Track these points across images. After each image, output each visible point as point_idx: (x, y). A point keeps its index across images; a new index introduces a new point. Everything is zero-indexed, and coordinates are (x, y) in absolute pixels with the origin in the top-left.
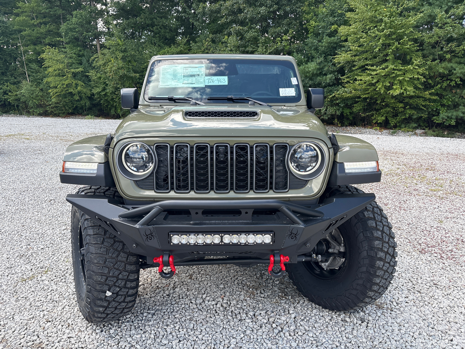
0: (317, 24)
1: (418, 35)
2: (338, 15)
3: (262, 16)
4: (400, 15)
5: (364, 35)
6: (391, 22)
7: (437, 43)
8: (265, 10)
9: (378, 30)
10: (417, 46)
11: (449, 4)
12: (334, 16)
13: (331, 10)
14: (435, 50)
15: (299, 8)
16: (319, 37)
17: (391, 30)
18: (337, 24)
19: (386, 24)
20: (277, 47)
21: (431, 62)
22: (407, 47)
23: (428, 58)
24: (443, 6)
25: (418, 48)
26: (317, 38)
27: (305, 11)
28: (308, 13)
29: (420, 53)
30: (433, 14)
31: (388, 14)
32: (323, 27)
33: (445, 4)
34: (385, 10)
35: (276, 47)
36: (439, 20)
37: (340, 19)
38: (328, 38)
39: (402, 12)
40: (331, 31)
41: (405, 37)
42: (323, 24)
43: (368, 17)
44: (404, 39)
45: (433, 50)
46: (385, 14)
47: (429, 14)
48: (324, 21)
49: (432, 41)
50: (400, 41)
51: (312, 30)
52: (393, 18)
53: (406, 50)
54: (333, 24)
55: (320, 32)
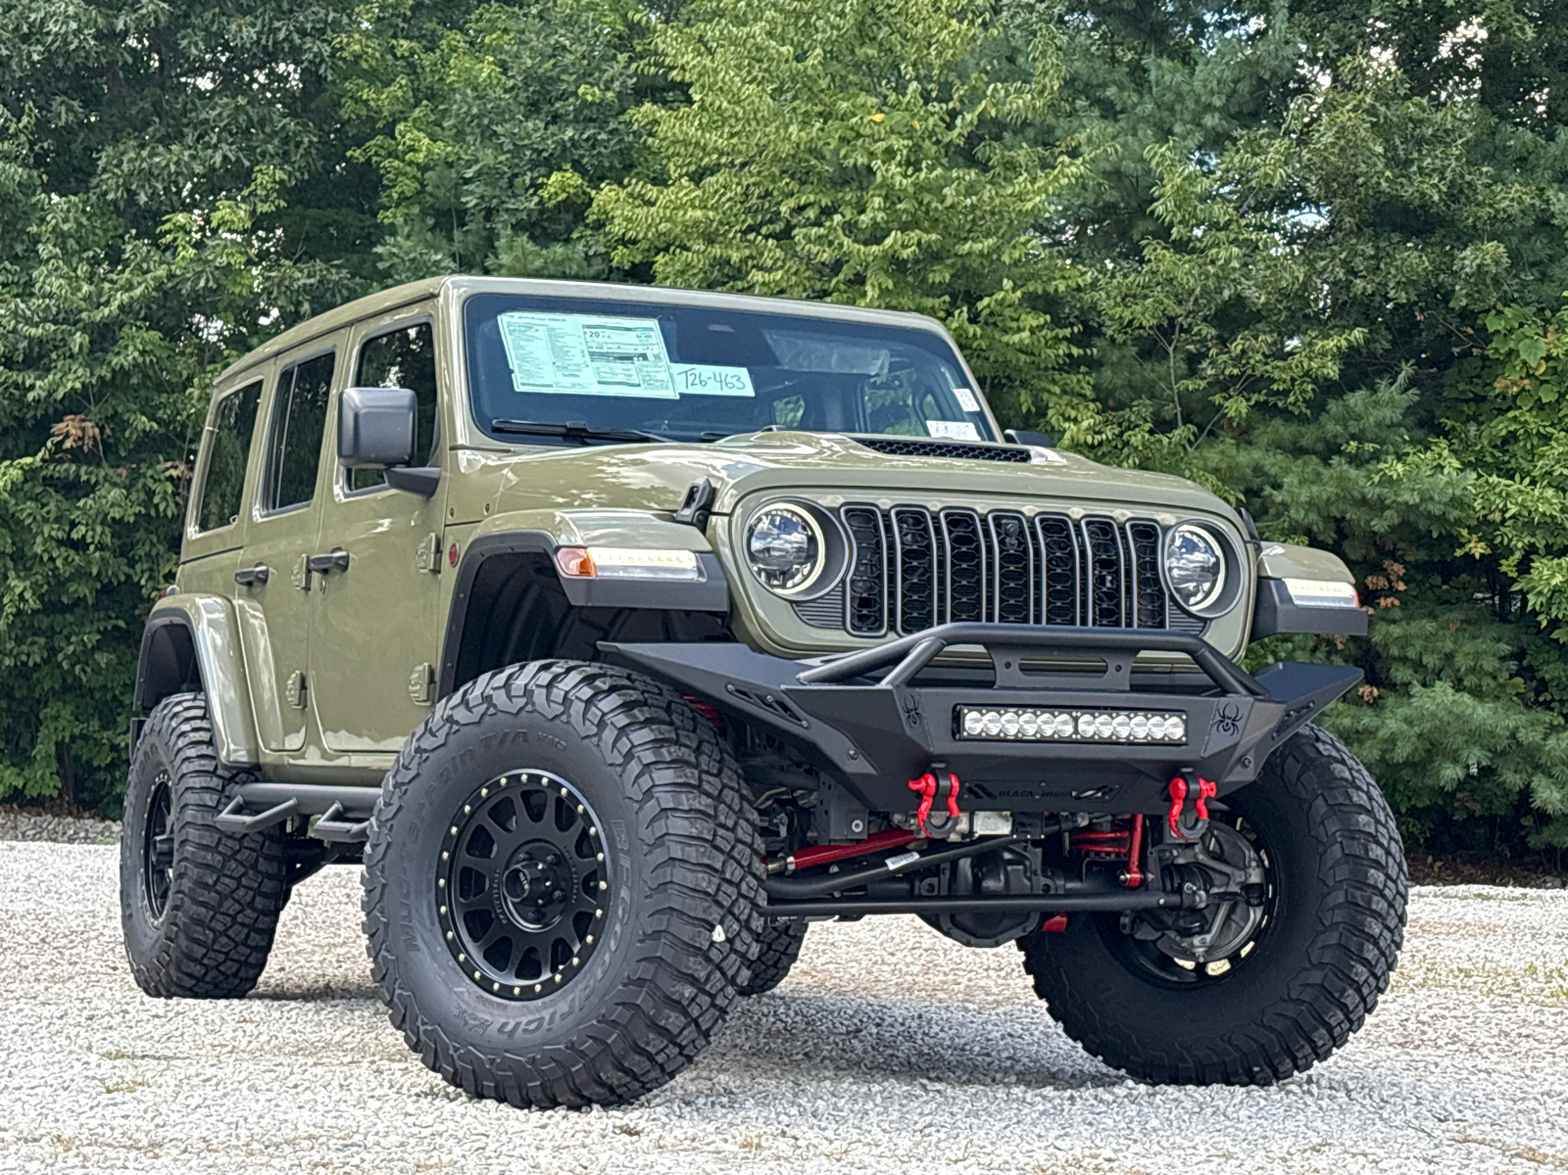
0: (439, 149)
1: (1068, 277)
2: (578, 111)
3: (49, 56)
4: (966, 154)
5: (772, 251)
6: (920, 188)
7: (1168, 328)
8: (76, 17)
9: (850, 228)
10: (1071, 340)
11: (1210, 121)
12: (555, 118)
13: (529, 77)
14: (1161, 369)
15: (319, 33)
16: (457, 234)
17: (925, 237)
18: (577, 166)
19: (891, 196)
20: (171, 276)
21: (1151, 432)
22: (1016, 338)
23: (1127, 413)
24: (1178, 129)
25: (1075, 351)
26: (451, 239)
27: (357, 57)
28: (379, 78)
29: (1082, 381)
30: (1129, 166)
31: (897, 143)
32: (487, 175)
33: (1187, 116)
34: (878, 117)
35: (162, 272)
36: (1171, 205)
37: (594, 142)
38: (530, 247)
39: (973, 139)
40: (541, 202)
41: (1007, 284)
42: (488, 157)
43: (786, 149)
44: (1000, 295)
45: (1149, 371)
46: (882, 145)
47: (1108, 167)
48: (488, 136)
49: (1145, 315)
50: (981, 305)
51: (408, 186)
52: (931, 169)
53: (1011, 355)
54: (551, 165)
55: (471, 201)
